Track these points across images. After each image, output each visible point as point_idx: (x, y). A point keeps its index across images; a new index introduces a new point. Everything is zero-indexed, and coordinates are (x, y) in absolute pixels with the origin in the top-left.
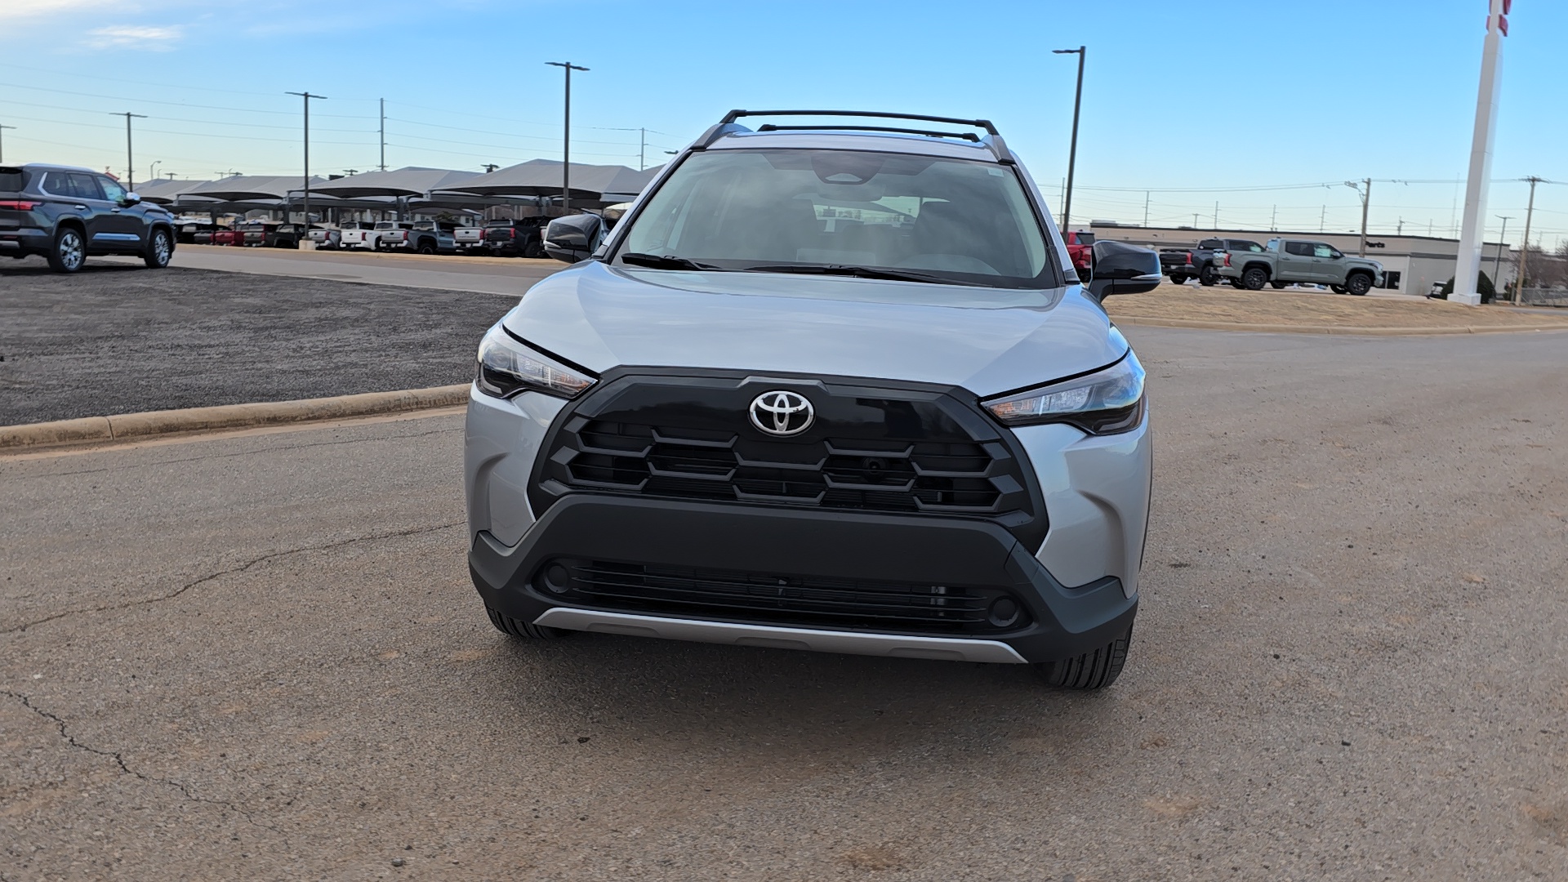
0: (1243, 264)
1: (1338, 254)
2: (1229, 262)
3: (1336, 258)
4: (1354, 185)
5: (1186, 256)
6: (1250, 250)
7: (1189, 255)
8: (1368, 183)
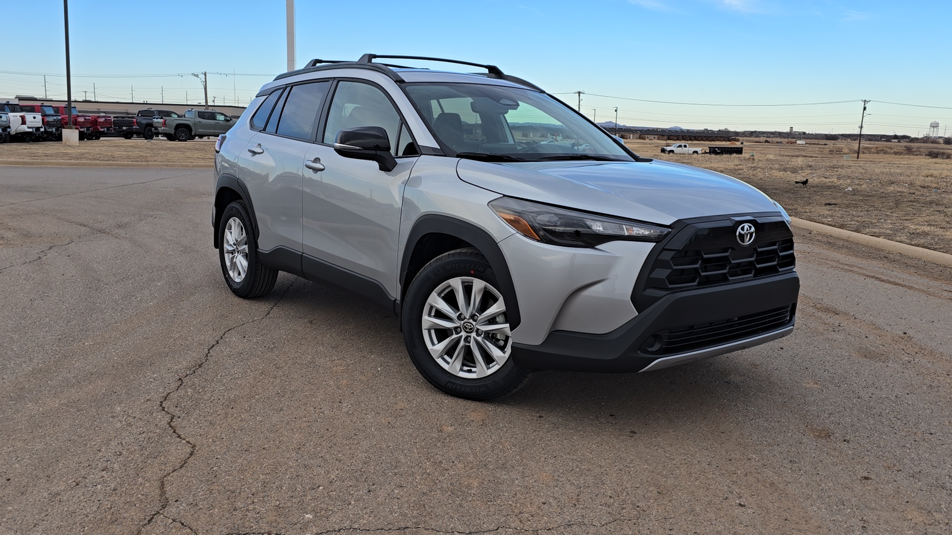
0: (175, 125)
1: (229, 119)
2: (165, 125)
3: (228, 121)
4: (197, 76)
5: (132, 120)
6: (171, 116)
7: (134, 120)
8: (205, 74)
